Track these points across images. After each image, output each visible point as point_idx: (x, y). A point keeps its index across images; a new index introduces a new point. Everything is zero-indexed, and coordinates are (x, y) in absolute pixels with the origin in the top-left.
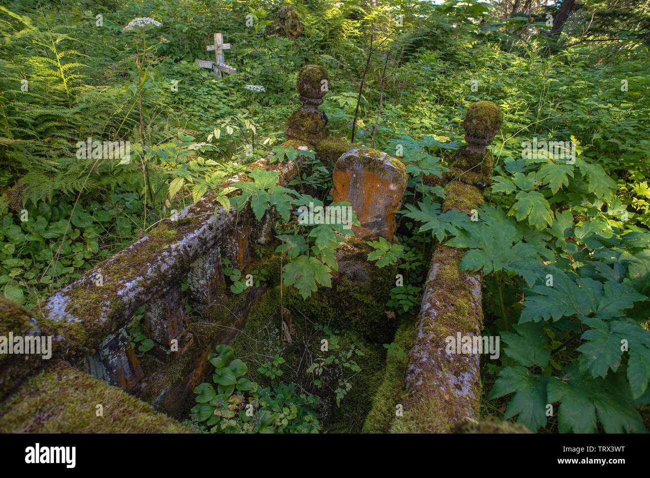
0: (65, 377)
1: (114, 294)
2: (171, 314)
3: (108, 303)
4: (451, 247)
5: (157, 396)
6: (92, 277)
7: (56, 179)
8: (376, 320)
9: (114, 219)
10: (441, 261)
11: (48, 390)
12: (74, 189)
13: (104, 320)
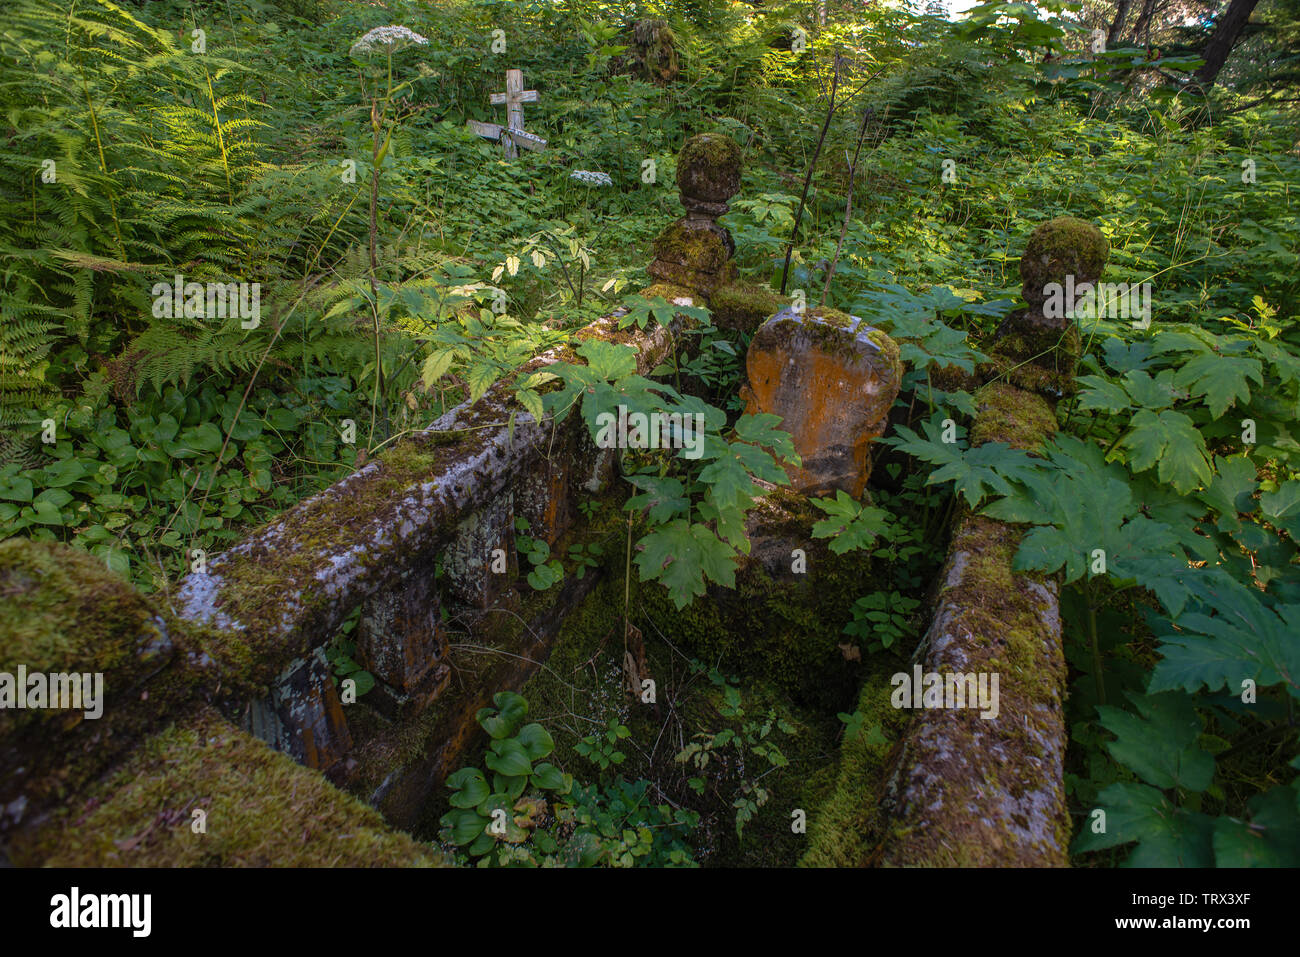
0: (213, 740)
1: (309, 577)
2: (413, 623)
3: (297, 595)
4: (994, 520)
5: (376, 787)
6: (266, 540)
7: (200, 344)
8: (819, 662)
9: (304, 426)
10: (974, 548)
11: (181, 764)
12: (231, 363)
13: (288, 629)
